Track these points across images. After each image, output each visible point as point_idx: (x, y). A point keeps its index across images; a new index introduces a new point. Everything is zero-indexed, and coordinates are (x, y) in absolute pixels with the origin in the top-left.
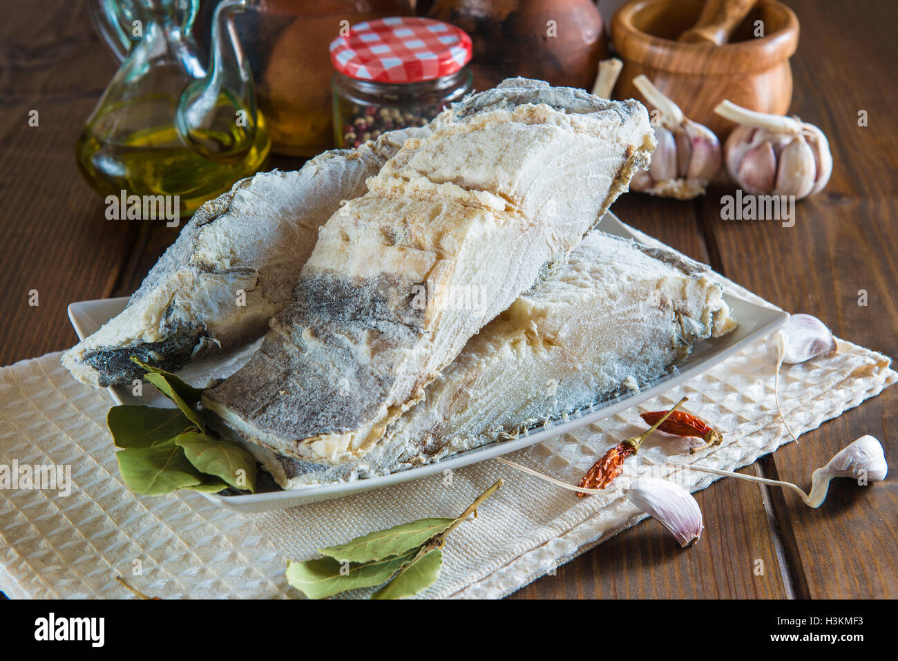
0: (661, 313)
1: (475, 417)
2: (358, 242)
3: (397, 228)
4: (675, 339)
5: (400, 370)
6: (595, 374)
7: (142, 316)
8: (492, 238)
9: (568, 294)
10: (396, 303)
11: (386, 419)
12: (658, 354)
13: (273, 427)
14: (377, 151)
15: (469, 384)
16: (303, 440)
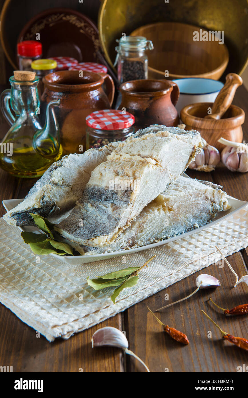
0: (206, 202)
1: (146, 234)
2: (106, 175)
3: (119, 170)
4: (211, 211)
5: (123, 216)
6: (185, 222)
7: (34, 199)
8: (152, 173)
9: (176, 193)
10: (120, 194)
11: (118, 232)
12: (205, 215)
13: (79, 235)
14: (108, 148)
15: (144, 222)
16: (90, 239)
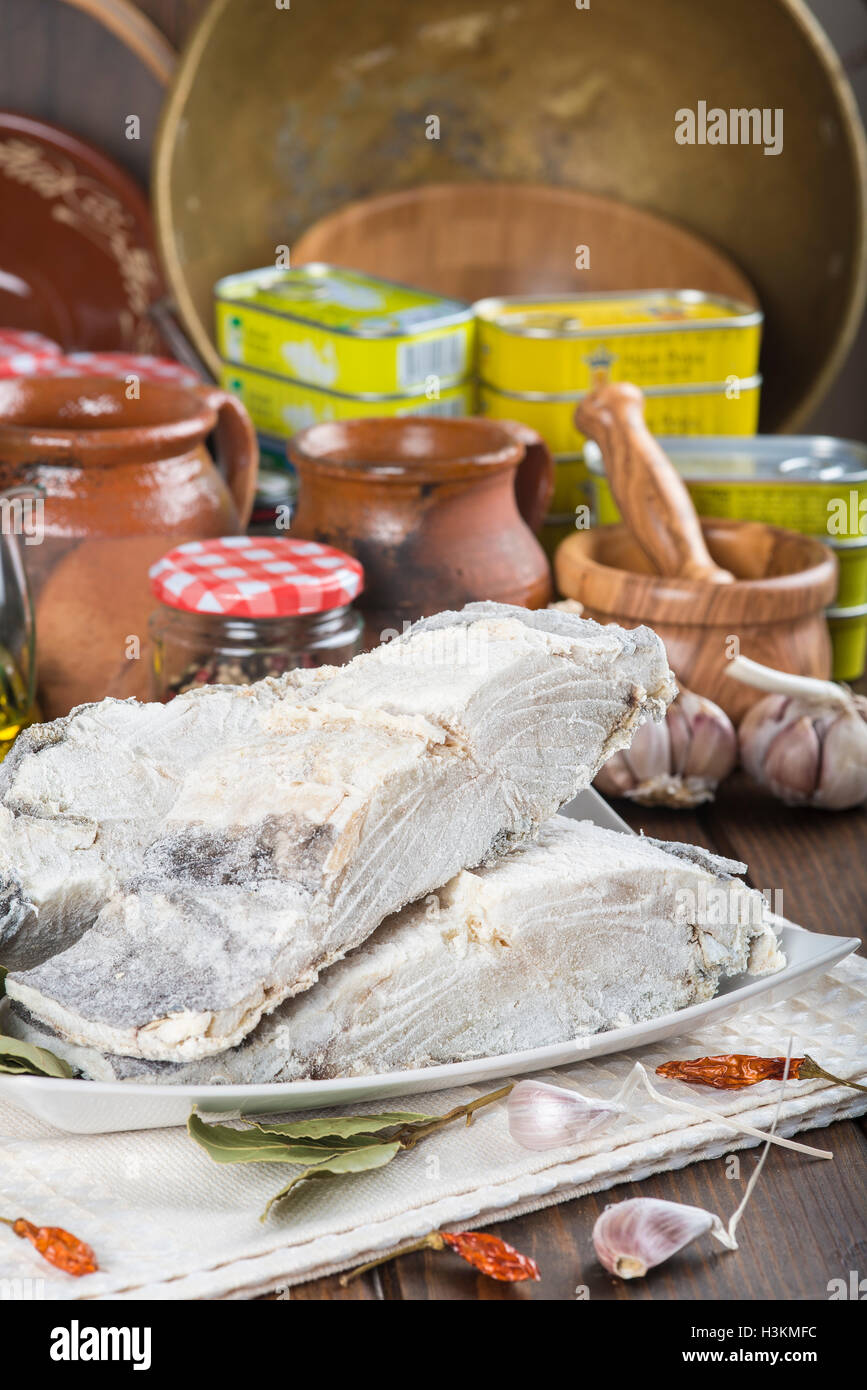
1: (389, 1035)
2: (239, 785)
3: (295, 763)
4: (693, 969)
6: (570, 1001)
10: (285, 852)
11: (261, 1005)
14: (280, 690)
15: (381, 982)
16: (144, 1026)
